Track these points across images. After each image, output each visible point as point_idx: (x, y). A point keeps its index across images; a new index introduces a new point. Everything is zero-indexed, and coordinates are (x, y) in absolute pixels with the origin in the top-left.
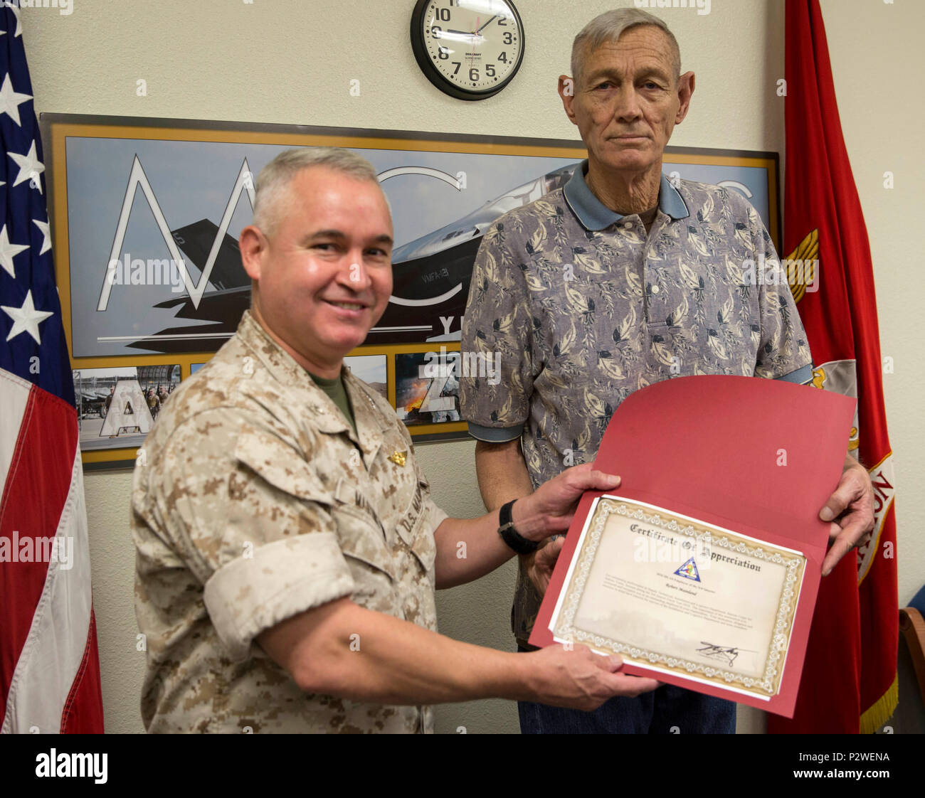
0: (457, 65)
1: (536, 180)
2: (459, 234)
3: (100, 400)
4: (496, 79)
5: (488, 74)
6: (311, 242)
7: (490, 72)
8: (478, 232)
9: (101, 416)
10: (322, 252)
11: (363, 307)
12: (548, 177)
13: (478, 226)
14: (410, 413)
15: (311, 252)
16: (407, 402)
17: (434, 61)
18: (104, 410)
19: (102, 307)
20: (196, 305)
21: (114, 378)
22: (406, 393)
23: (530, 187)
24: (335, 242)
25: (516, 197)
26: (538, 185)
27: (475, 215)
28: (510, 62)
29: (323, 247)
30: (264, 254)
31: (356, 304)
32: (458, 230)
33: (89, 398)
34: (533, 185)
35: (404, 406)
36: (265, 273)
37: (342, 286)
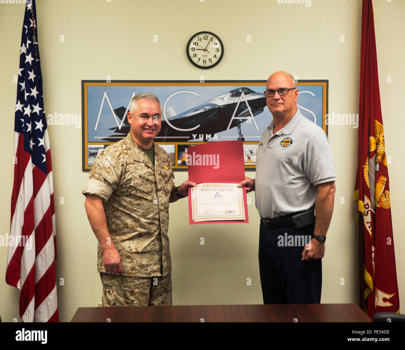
0: (199, 59)
1: (227, 93)
2: (199, 110)
3: (94, 153)
4: (212, 63)
5: (209, 62)
6: (140, 116)
7: (210, 61)
8: (205, 109)
9: (95, 157)
10: (143, 118)
11: (153, 130)
12: (231, 92)
13: (205, 108)
14: (182, 162)
15: (141, 118)
16: (181, 159)
17: (192, 58)
18: (95, 156)
19: (96, 129)
20: (120, 129)
21: (98, 148)
22: (181, 156)
23: (225, 95)
24: (146, 116)
25: (219, 99)
26: (227, 94)
27: (205, 104)
28: (217, 58)
29: (144, 117)
30: (132, 118)
31: (152, 129)
32: (199, 109)
33: (91, 152)
34: (225, 94)
35: (180, 159)
36: (132, 122)
37: (148, 125)
